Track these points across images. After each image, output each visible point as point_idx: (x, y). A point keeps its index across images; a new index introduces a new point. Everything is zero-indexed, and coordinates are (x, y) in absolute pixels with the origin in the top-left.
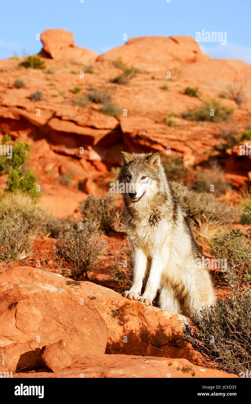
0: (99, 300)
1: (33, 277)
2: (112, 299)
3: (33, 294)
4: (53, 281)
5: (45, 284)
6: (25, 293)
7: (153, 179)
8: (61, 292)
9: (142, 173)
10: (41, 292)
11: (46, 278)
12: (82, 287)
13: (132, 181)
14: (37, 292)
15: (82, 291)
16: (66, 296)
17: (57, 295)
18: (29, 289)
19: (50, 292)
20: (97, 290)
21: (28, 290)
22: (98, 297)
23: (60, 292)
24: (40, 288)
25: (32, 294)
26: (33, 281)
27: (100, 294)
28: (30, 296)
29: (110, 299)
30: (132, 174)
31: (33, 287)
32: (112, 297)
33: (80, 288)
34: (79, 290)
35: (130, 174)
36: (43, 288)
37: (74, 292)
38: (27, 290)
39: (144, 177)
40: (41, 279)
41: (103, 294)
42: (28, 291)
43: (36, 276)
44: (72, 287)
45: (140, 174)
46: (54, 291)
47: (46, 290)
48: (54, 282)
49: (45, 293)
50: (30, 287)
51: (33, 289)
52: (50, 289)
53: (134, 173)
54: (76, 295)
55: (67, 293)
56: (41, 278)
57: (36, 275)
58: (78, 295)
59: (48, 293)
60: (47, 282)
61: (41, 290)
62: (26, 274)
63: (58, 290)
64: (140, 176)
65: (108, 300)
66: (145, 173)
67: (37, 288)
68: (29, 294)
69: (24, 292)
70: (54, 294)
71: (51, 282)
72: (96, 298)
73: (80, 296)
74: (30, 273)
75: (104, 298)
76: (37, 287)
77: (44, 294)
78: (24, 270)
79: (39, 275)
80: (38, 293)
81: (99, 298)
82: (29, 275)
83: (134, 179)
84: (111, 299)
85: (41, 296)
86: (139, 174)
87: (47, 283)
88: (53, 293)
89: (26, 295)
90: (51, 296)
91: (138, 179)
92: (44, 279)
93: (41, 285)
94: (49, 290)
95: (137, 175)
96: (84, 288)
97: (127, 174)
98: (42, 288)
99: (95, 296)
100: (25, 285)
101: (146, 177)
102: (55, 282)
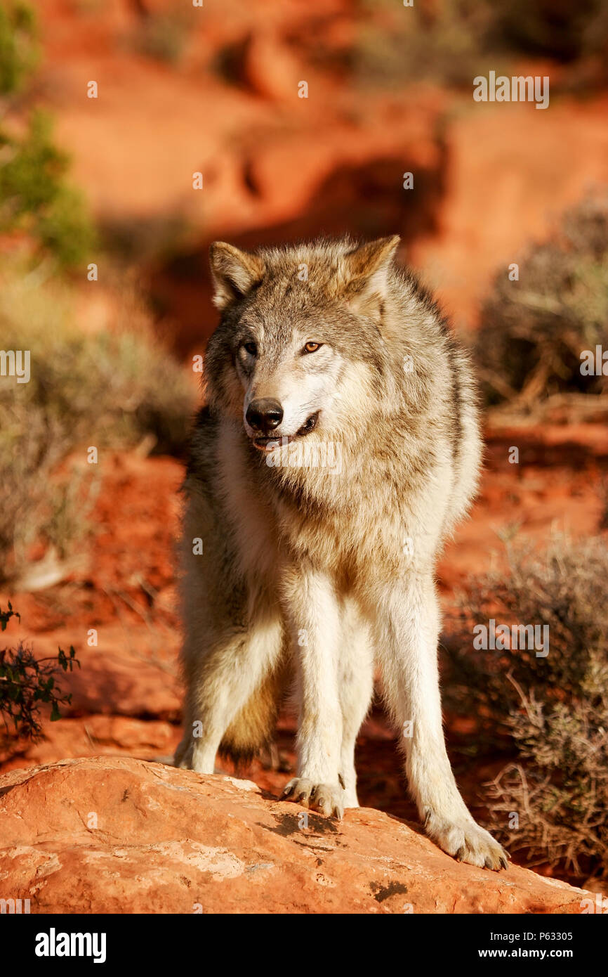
0: (417, 896)
1: (139, 808)
2: (472, 891)
3: (145, 893)
4: (224, 822)
5: (195, 845)
6: (112, 891)
7: (353, 359)
8: (261, 880)
9: (301, 330)
10: (178, 882)
11: (193, 812)
12: (343, 840)
13: (260, 364)
14: (163, 882)
15: (344, 859)
16: (283, 896)
17: (244, 891)
18: (129, 872)
19: (216, 878)
20: (405, 847)
21: (123, 877)
22: (412, 884)
23: (259, 878)
24: (171, 864)
25: (140, 894)
26: (141, 826)
27: (420, 868)
28: (132, 902)
29: (464, 891)
30: (261, 336)
31: (142, 861)
32: (472, 883)
33: (338, 843)
34: (335, 856)
35: (252, 338)
36: (187, 862)
37: (314, 878)
38: (118, 874)
39: (311, 346)
40: (172, 817)
41: (432, 867)
42: (122, 881)
43: (152, 805)
44: (304, 845)
45: (296, 334)
46: (231, 877)
47: (199, 873)
48: (226, 826)
49: (194, 885)
50: (132, 861)
51: (146, 870)
52: (213, 868)
53: (267, 331)
54: (325, 887)
55: (285, 880)
56: (174, 813)
57: (151, 799)
58: (332, 891)
59: (208, 887)
60: (199, 828)
61: (178, 874)
62: (112, 796)
63: (248, 871)
64: (293, 343)
65: (455, 896)
66: (314, 330)
67: (162, 864)
68: (128, 893)
69: (107, 884)
70: (233, 890)
71: (216, 831)
72: (408, 887)
73: (343, 891)
74: (126, 792)
75: (440, 886)
76: (158, 861)
77: (191, 891)
78: (102, 780)
79: (166, 801)
80: (164, 886)
81: (416, 889)
82: (124, 800)
83: (271, 355)
84: (468, 889)
85: (178, 900)
86: (291, 336)
87: (200, 840)
88: (229, 884)
89: (116, 899)
90: (219, 896)
91: (288, 356)
92: (186, 815)
93: (174, 851)
94: (209, 873)
95: (282, 338)
96: (352, 843)
97: (240, 336)
98: (179, 864)
99: (403, 879)
100: (109, 855)
101: (320, 345)
102: (230, 825)
